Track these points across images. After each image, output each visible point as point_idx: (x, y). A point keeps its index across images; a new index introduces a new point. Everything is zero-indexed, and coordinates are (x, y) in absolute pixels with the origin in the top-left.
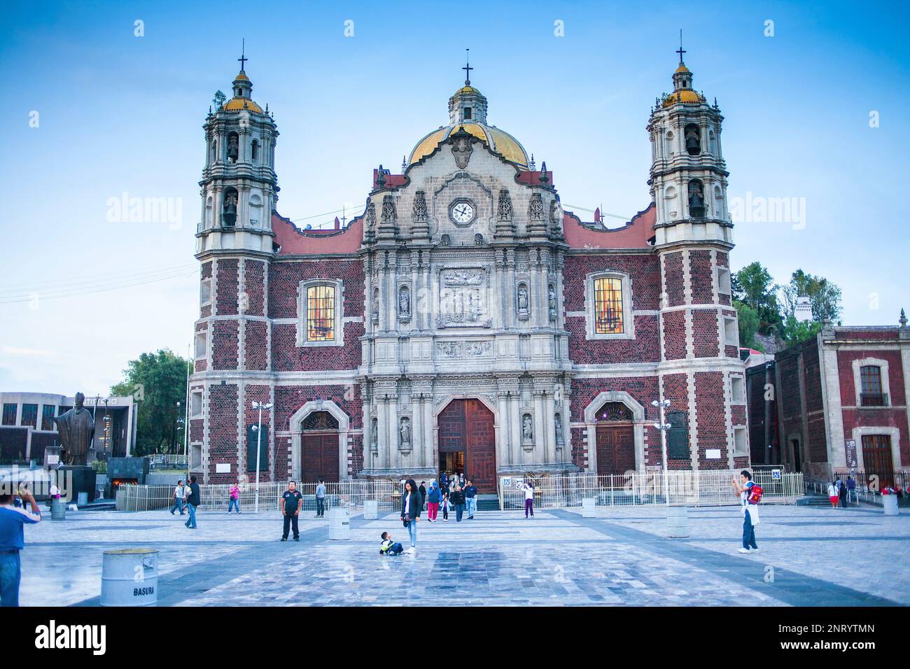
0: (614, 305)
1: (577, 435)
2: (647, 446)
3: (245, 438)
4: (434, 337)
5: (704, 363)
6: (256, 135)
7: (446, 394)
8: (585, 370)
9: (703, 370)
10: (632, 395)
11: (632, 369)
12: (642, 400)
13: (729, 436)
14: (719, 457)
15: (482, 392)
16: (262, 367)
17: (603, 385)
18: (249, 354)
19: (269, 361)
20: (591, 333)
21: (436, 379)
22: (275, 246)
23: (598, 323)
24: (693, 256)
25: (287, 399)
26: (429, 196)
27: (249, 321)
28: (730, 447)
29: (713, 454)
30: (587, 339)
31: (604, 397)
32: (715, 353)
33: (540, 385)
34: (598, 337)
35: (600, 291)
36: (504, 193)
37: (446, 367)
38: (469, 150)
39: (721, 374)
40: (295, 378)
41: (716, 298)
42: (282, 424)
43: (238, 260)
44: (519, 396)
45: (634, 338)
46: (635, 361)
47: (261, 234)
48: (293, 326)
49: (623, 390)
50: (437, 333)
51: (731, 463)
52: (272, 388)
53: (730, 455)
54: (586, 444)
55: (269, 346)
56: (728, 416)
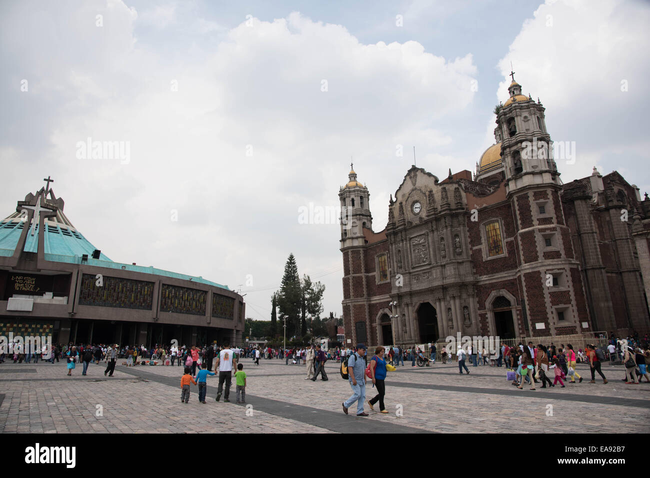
0: (497, 237)
1: (483, 317)
2: (520, 322)
3: (354, 328)
4: (410, 273)
5: (528, 267)
6: (353, 196)
7: (417, 301)
8: (483, 279)
9: (528, 271)
10: (508, 291)
11: (506, 275)
12: (514, 294)
13: (550, 313)
14: (544, 328)
15: (429, 299)
16: (362, 296)
17: (493, 286)
18: (355, 291)
19: (365, 293)
20: (486, 257)
21: (411, 294)
22: (366, 242)
23: (490, 250)
24: (519, 198)
25: (373, 308)
26: (404, 203)
27: (353, 277)
28: (550, 321)
29: (540, 326)
30: (484, 261)
31: (494, 294)
32: (536, 259)
33: (452, 292)
34: (489, 258)
35: (488, 231)
36: (431, 192)
37: (416, 287)
38: (416, 176)
39: (539, 272)
40: (376, 299)
41: (535, 222)
42: (372, 321)
43: (348, 252)
44: (444, 299)
45: (507, 256)
46: (510, 270)
47: (357, 238)
48: (374, 275)
49: (503, 288)
50: (411, 271)
51: (553, 331)
52: (366, 305)
53: (551, 326)
54: (488, 322)
55: (364, 286)
56: (548, 299)
